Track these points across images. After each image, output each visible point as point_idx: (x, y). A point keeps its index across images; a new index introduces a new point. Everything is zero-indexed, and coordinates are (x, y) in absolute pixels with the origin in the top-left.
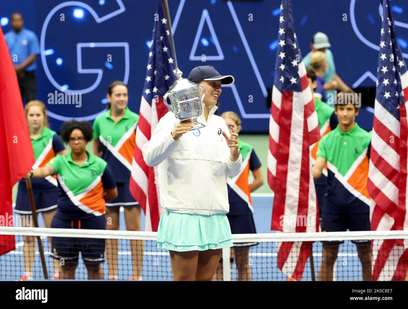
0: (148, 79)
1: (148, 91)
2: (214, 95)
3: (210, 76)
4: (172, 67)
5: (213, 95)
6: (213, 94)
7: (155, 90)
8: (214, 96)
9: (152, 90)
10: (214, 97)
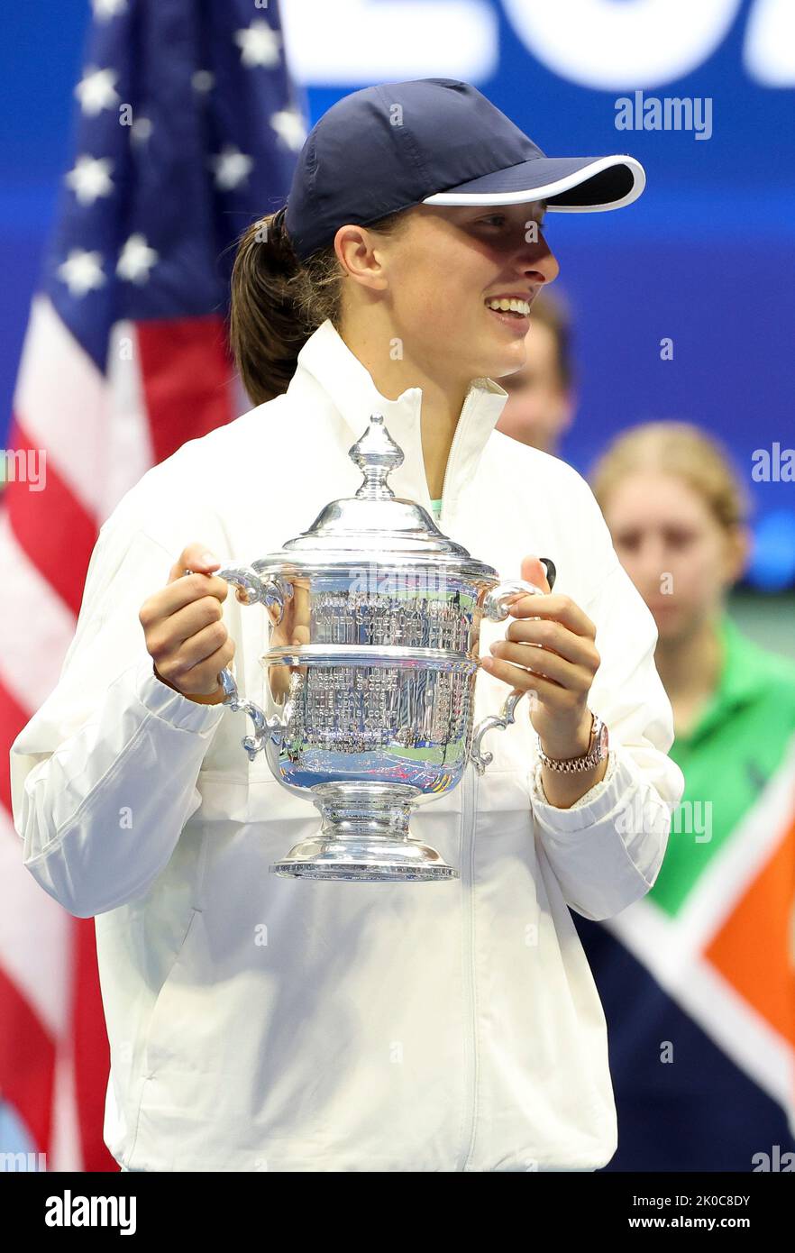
0: (91, 179)
1: (82, 271)
2: (505, 305)
3: (468, 170)
4: (265, 92)
5: (496, 305)
6: (499, 298)
7: (136, 258)
8: (509, 311)
9: (110, 255)
10: (505, 318)
